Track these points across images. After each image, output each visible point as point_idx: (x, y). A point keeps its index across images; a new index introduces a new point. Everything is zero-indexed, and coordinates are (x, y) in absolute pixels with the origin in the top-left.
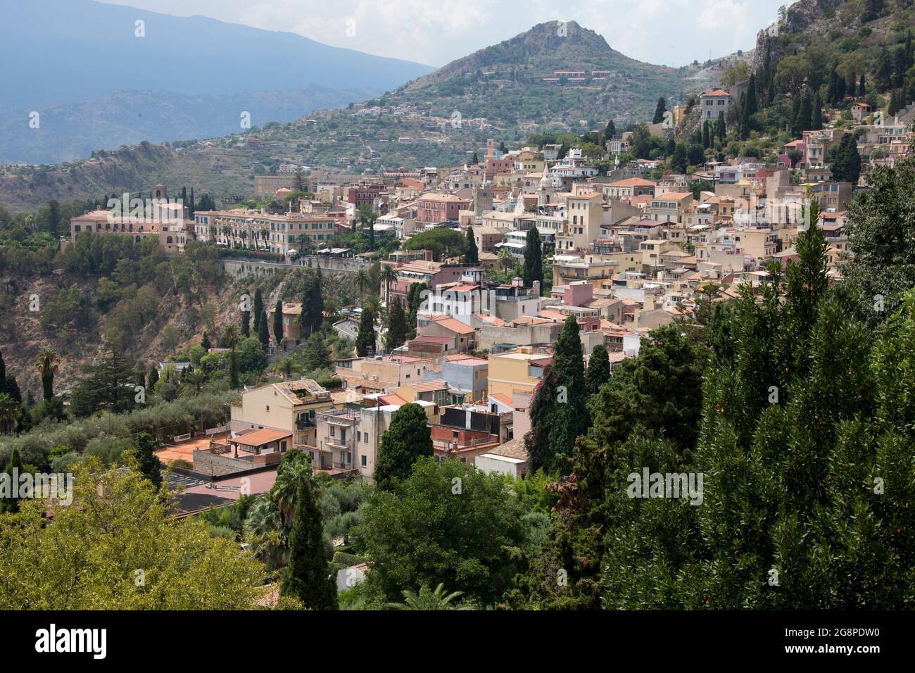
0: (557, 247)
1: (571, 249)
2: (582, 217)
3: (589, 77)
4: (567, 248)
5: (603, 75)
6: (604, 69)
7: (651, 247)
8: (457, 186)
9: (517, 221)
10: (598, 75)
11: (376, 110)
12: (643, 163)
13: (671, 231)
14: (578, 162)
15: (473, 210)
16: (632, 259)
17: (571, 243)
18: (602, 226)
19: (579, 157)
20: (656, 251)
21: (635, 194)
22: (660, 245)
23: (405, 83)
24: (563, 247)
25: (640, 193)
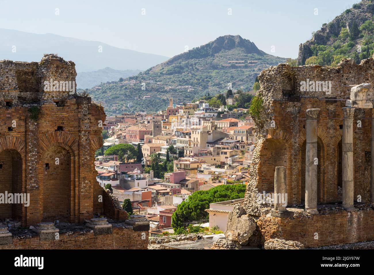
0: (185, 154)
1: (192, 154)
2: (197, 138)
3: (246, 64)
4: (190, 154)
5: (254, 63)
6: (254, 60)
7: (226, 153)
8: (149, 122)
9: (168, 140)
10: (251, 63)
11: (133, 82)
12: (241, 110)
13: (241, 145)
14: (206, 110)
15: (152, 135)
16: (215, 159)
17: (192, 151)
18: (207, 143)
19: (207, 107)
20: (228, 155)
21: (230, 126)
22: (230, 152)
23: (150, 68)
24: (188, 154)
25: (233, 126)
